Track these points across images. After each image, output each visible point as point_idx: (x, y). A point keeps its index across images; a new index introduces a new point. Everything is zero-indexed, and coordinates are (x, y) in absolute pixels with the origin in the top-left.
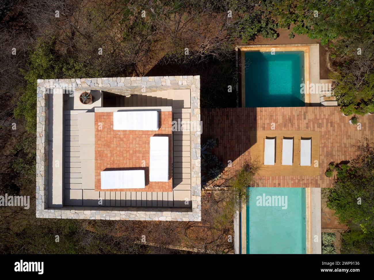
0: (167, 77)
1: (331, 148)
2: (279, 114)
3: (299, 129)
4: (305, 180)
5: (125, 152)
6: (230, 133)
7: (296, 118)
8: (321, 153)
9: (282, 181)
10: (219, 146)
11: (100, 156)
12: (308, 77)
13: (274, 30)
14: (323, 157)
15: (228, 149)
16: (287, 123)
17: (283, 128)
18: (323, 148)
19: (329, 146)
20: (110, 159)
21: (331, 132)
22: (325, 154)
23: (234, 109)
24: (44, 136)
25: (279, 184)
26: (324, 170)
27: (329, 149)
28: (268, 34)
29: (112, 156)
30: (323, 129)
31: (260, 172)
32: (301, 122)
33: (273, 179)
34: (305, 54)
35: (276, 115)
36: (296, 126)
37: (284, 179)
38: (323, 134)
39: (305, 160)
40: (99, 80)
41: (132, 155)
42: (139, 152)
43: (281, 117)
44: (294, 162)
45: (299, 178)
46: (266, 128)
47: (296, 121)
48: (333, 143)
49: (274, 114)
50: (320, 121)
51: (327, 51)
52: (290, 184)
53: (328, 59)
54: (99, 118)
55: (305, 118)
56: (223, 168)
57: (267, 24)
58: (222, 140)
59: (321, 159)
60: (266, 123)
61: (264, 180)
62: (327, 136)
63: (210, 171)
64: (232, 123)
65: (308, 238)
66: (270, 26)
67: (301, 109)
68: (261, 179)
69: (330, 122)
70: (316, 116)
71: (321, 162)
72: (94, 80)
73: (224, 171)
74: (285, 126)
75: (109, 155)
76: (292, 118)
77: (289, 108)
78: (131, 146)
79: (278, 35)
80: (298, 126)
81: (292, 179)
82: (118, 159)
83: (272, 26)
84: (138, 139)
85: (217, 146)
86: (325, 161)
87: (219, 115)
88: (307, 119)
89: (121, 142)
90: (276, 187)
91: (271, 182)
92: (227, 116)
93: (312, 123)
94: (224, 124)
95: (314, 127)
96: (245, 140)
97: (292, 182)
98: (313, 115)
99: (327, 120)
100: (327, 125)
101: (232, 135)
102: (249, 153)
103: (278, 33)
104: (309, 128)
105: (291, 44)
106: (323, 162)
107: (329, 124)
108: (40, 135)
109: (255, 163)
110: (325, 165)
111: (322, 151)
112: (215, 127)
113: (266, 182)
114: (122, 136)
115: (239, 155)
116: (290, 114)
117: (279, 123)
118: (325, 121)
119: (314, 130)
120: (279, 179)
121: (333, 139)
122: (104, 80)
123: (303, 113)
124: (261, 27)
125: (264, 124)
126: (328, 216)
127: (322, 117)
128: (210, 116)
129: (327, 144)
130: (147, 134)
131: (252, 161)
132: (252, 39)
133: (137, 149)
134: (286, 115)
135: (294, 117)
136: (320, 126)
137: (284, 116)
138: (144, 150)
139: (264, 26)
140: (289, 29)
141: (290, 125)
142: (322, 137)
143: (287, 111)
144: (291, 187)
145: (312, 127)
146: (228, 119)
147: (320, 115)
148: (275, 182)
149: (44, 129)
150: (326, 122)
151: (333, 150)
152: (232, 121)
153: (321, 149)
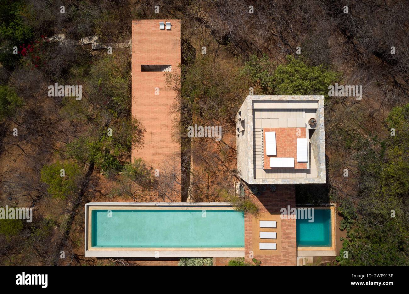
0: (325, 166)
1: (270, 262)
2: (291, 230)
3: (282, 242)
4: (249, 246)
5: (285, 144)
6: (279, 200)
7: (289, 241)
8: (267, 256)
9: (249, 232)
10: (271, 193)
11: (283, 131)
12: (315, 249)
13: (346, 228)
14: (264, 257)
15: (269, 198)
16: (286, 235)
17: (282, 233)
18: (270, 257)
19: (271, 261)
20: (281, 136)
21: (281, 262)
22: (266, 258)
23: (295, 202)
24: (293, 99)
25: (246, 230)
26: (256, 258)
27: (270, 261)
28: (344, 224)
29: (283, 137)
30: (282, 258)
31: (254, 218)
32: (287, 244)
33: (249, 226)
34: (330, 247)
35: (291, 229)
36: (284, 241)
37: (250, 233)
38: (279, 257)
39: (263, 246)
40: (324, 130)
41: (283, 148)
42: (285, 152)
43: (290, 232)
44: (261, 239)
45: (251, 242)
46: (282, 222)
47: (287, 241)
48: (273, 263)
49: (292, 227)
50: (287, 256)
51: (332, 261)
52: (247, 237)
53: (327, 262)
54: (303, 130)
55: (289, 246)
56: (258, 195)
57: (350, 223)
58: (274, 194)
59: (263, 256)
60: (286, 222)
61: (249, 221)
62: (278, 260)
63: (256, 187)
64: (286, 201)
65: (210, 249)
66: (349, 225)
67: (295, 244)
68: (250, 218)
69: (287, 261)
70: (291, 253)
71: (261, 256)
72: (324, 127)
73: (254, 196)
74: (284, 234)
75: (283, 135)
76: (289, 238)
77: (296, 237)
78: (288, 147)
79: (342, 230)
80: (284, 242)
81: (250, 238)
82: (281, 140)
83: (349, 226)
84: (292, 151)
85: (271, 192)
86: (261, 259)
87: (291, 193)
88: (289, 247)
89: (290, 142)
90: (245, 228)
91: (248, 225)
92: (290, 198)
93: (286, 250)
94: (285, 196)
95: (284, 252)
96: (275, 209)
97: (248, 238)
98: (291, 252)
99: (288, 260)
100: (285, 260)
101: (278, 201)
102: (266, 212)
103: (343, 231)
104: (283, 249)
105: (337, 239)
106: (261, 257)
107: (285, 261)
108: (293, 97)
109: (260, 215)
110: (260, 259)
111: (268, 257)
112: (283, 190)
113: (248, 222)
114: (293, 142)
115: (265, 205)
116: (292, 237)
117: (286, 230)
118: (287, 258)
119: (282, 252)
120: (250, 230)
121: (276, 263)
122: (323, 133)
123: (292, 245)
124: (348, 219)
125: (285, 221)
126: (224, 261)
127: (290, 257)
128: (290, 187)
129: (273, 260)
130: (295, 156)
131: (261, 213)
132: (340, 214)
133: (286, 151)
134: (291, 235)
135: (290, 239)
136: (284, 255)
137: (290, 233)
138: (286, 154)
139: (349, 221)
140: (346, 237)
141: (285, 237)
142: (277, 256)
143: (294, 235)
144: (245, 238)
145: (284, 250)
146: (288, 199)
147: (291, 256)
148: (248, 228)
149: (296, 99)
150: (287, 260)
151: (269, 263)
152: (287, 201)
153: (270, 256)
